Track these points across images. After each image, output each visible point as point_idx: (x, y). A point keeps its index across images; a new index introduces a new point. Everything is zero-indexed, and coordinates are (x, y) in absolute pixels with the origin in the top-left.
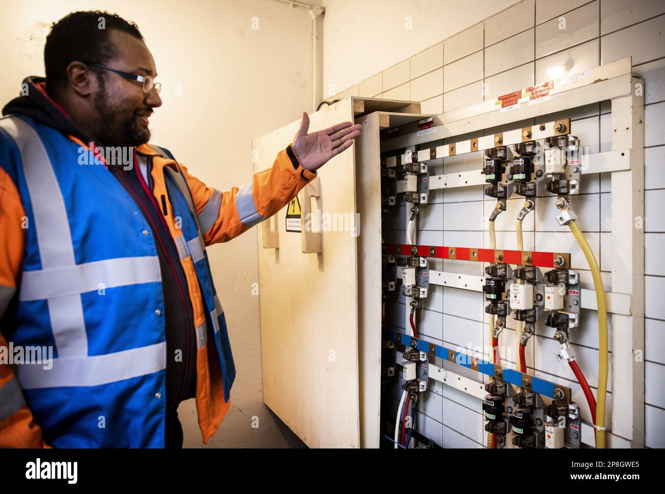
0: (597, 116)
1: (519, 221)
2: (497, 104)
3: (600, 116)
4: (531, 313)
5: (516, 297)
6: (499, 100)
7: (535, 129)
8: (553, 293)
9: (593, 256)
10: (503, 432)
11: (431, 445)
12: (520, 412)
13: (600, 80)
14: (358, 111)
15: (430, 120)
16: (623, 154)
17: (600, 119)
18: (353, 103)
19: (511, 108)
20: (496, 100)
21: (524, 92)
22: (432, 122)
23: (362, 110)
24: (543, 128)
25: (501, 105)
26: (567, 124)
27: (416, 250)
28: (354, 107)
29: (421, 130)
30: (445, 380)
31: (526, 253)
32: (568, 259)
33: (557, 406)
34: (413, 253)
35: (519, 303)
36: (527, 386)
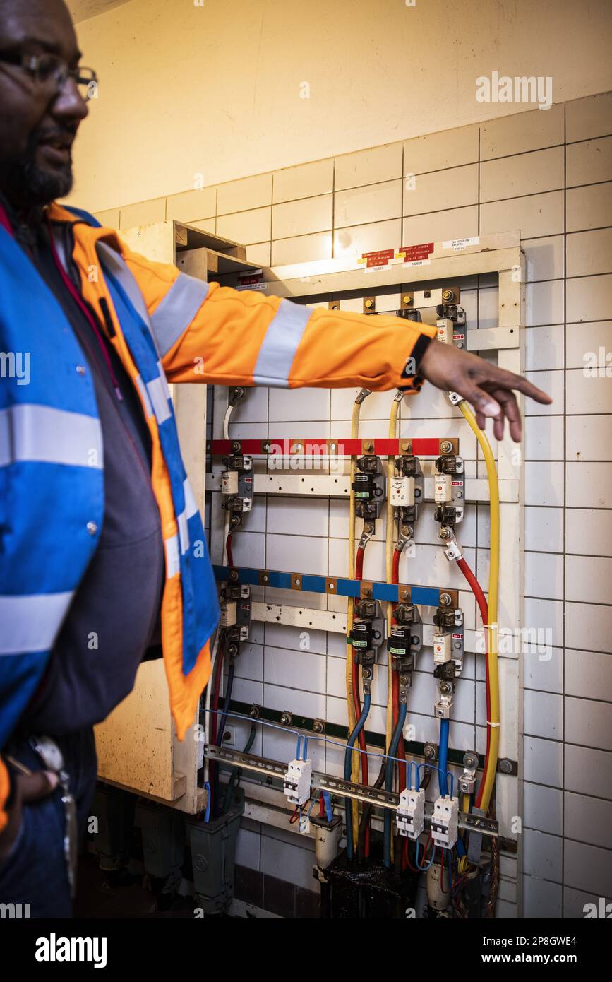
0: (476, 289)
1: (396, 403)
2: (360, 262)
3: (478, 289)
4: (411, 511)
5: (398, 492)
6: (363, 257)
7: (418, 296)
8: (445, 483)
9: (486, 438)
10: (371, 662)
11: (256, 711)
12: (402, 629)
13: (488, 250)
14: (181, 243)
15: (260, 272)
16: (512, 331)
17: (478, 293)
18: (175, 230)
19: (379, 269)
20: (360, 257)
21: (396, 252)
22: (261, 276)
23: (184, 242)
24: (427, 295)
25: (365, 265)
26: (457, 293)
27: (240, 446)
28: (176, 237)
29: (242, 284)
30: (278, 618)
31: (406, 441)
32: (457, 445)
33: (445, 613)
34: (233, 451)
35: (402, 499)
36: (404, 599)
